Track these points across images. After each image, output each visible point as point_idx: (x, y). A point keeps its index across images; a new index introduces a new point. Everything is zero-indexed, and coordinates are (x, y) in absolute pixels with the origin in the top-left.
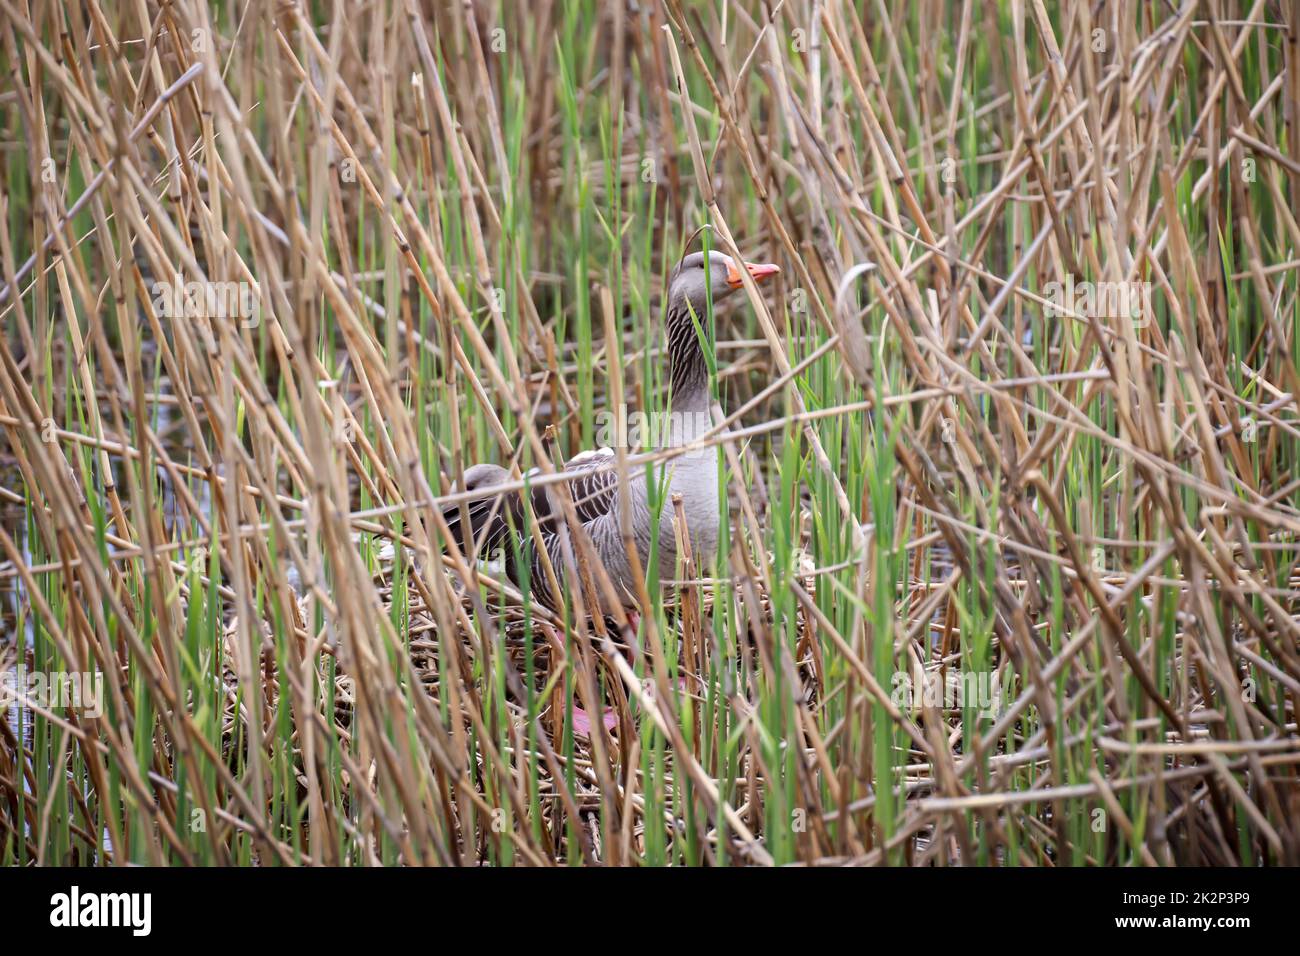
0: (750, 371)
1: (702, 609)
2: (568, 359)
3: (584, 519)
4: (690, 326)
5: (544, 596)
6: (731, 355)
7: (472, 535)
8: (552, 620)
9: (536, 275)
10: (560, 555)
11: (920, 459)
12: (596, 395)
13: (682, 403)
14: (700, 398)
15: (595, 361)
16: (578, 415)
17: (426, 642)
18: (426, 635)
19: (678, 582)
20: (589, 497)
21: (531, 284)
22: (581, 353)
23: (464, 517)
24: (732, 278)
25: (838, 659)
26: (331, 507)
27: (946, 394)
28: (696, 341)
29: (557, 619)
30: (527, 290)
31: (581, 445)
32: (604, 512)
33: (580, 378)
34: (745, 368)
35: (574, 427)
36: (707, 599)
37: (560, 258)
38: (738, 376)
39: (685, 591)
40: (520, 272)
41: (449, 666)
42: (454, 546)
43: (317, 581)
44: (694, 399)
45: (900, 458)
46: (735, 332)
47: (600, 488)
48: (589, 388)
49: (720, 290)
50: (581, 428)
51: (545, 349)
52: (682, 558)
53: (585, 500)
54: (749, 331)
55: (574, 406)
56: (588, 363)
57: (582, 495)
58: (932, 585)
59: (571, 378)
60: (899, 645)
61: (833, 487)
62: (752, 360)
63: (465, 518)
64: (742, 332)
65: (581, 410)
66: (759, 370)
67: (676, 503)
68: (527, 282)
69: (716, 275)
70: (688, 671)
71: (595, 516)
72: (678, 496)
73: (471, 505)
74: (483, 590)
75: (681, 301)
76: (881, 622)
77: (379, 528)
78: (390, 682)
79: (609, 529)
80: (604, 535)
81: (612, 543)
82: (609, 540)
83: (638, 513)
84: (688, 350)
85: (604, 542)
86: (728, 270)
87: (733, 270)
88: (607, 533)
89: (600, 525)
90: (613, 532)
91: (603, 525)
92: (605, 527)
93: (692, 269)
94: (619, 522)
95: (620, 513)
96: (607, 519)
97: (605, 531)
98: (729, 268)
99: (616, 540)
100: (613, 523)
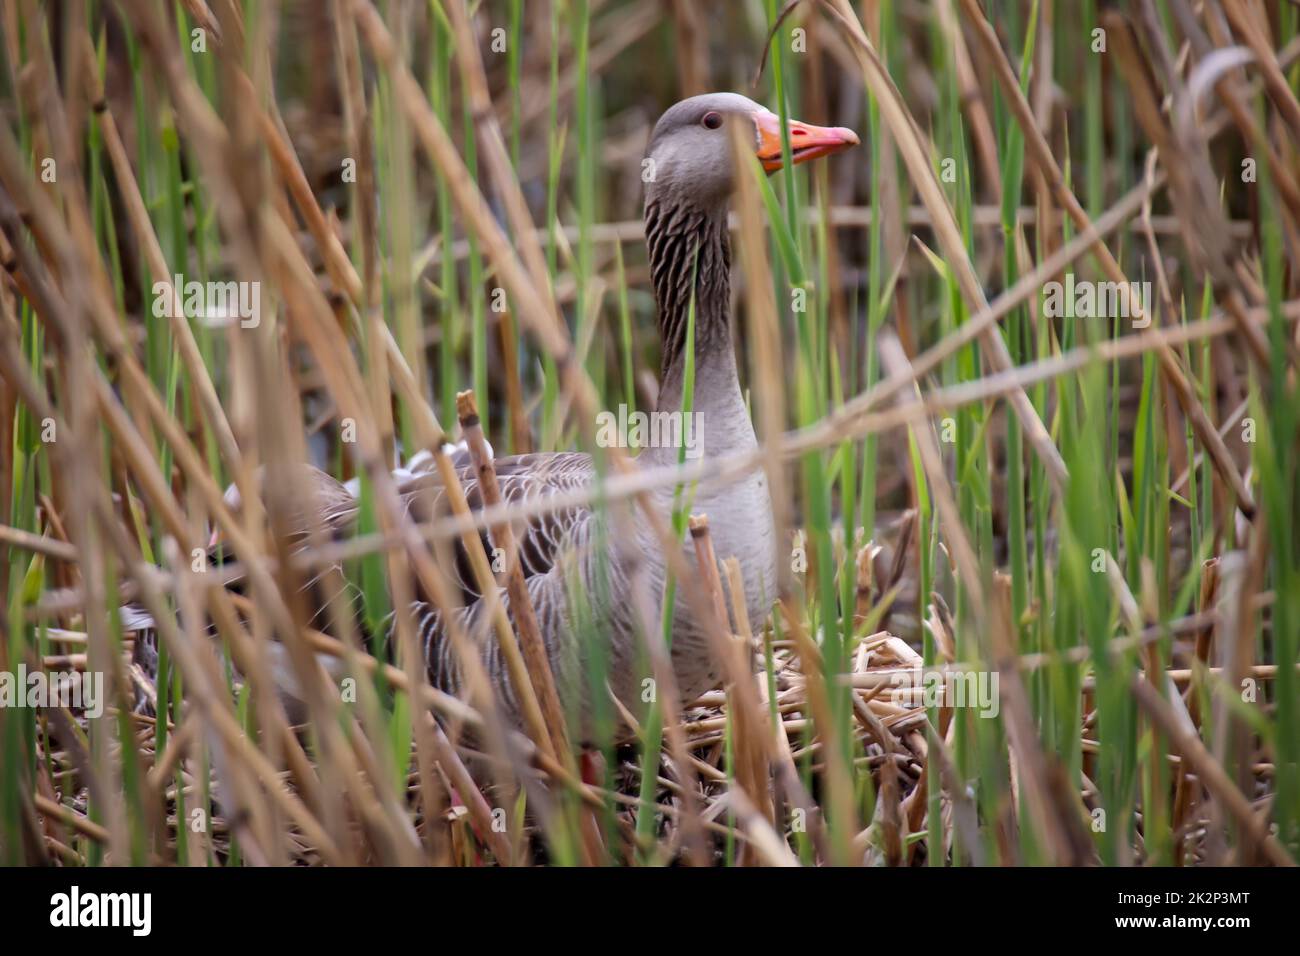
24: (765, 149)
32: (543, 569)
67: (698, 532)
72: (701, 520)
75: (666, 188)
79: (552, 601)
80: (542, 610)
81: (556, 626)
82: (551, 621)
83: (609, 578)
84: (682, 283)
85: (542, 624)
86: (759, 134)
87: (770, 134)
88: (548, 607)
89: (536, 592)
90: (560, 606)
91: (540, 591)
92: (544, 596)
93: (687, 127)
94: (571, 589)
95: (572, 572)
96: (550, 581)
97: (543, 604)
98: (762, 130)
99: (564, 622)
100: (559, 590)
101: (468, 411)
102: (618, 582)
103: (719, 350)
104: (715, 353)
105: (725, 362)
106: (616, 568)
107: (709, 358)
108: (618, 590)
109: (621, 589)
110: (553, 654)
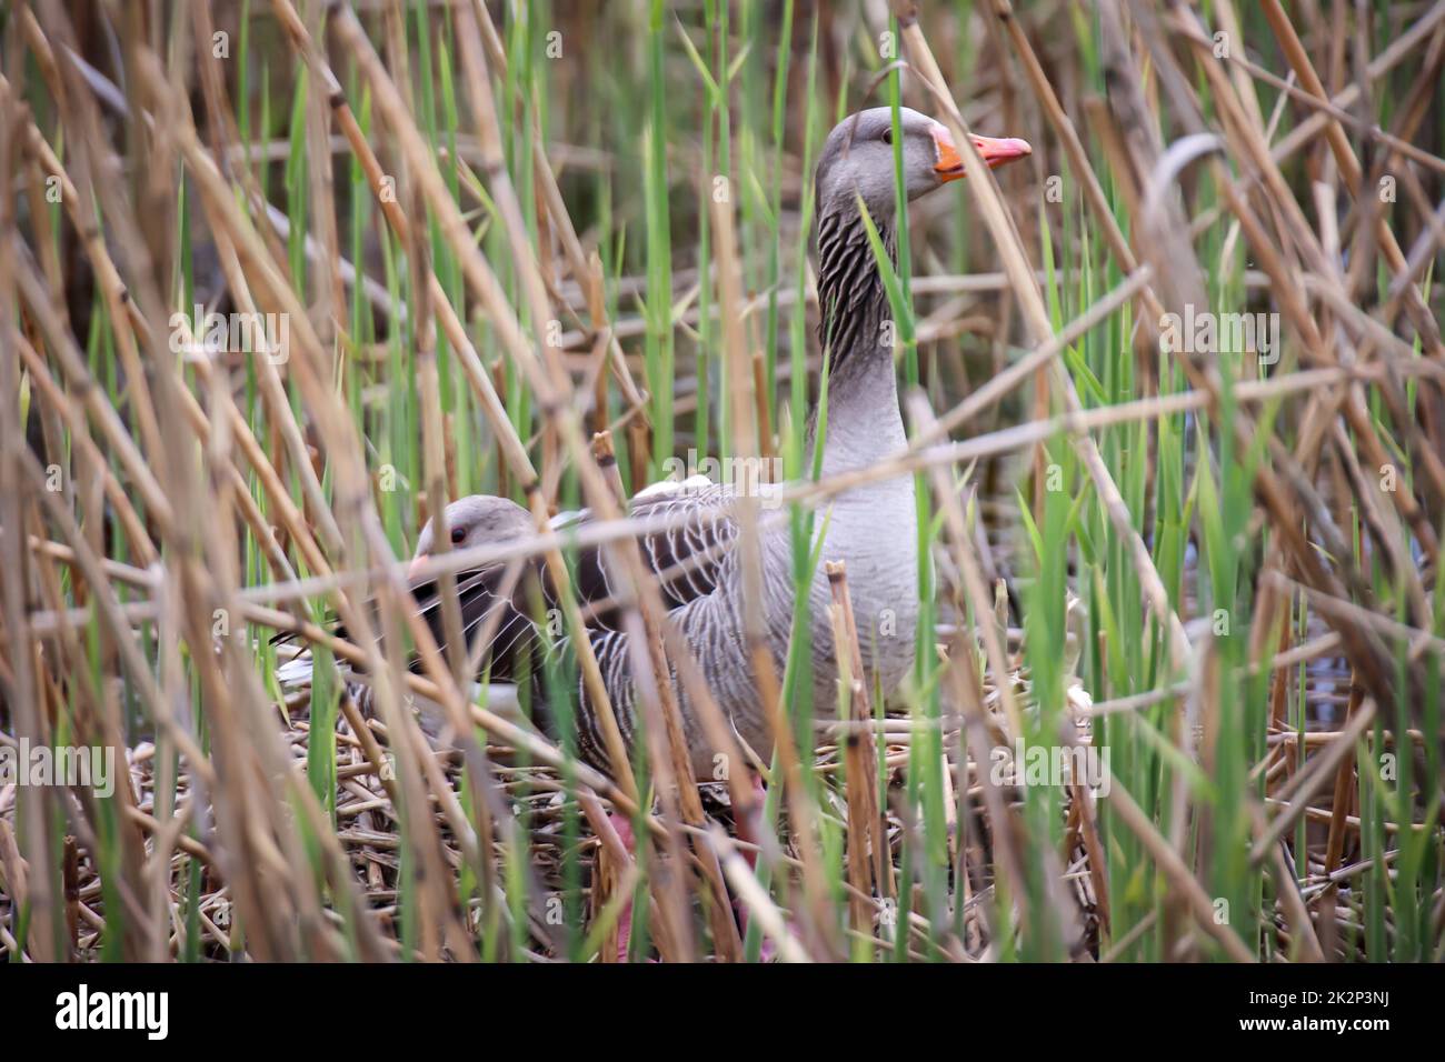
0: (960, 335)
1: (883, 776)
2: (626, 306)
3: (672, 604)
4: (863, 247)
5: (590, 747)
6: (926, 304)
7: (461, 632)
8: (604, 794)
9: (565, 155)
10: (626, 671)
11: (1300, 500)
12: (679, 374)
13: (846, 388)
14: (880, 376)
15: (679, 312)
16: (645, 413)
17: (365, 833)
18: (364, 820)
19: (841, 726)
20: (682, 567)
21: (558, 169)
22: (651, 298)
23: (447, 599)
24: (944, 162)
25: (1140, 871)
26: (202, 578)
27: (1350, 379)
28: (875, 273)
29: (617, 793)
30: (550, 175)
31: (651, 470)
32: (707, 590)
33: (651, 345)
34: (952, 329)
35: (639, 435)
36: (892, 758)
37: (605, 119)
38: (941, 343)
39: (853, 741)
40: (540, 146)
41: (420, 875)
42: (431, 654)
43: (178, 718)
44: (869, 379)
45: (1262, 498)
46: (933, 262)
47: (700, 547)
48: (667, 361)
49: (919, 183)
50: (650, 436)
51: (586, 288)
52: (848, 680)
53: (673, 572)
54: (958, 258)
55: (639, 399)
56: (666, 317)
57: (666, 561)
58: (1309, 736)
59: (630, 344)
60: (1258, 849)
61: (1129, 552)
62: (964, 315)
63: (449, 600)
64: (943, 259)
65: (651, 403)
66: (977, 333)
67: (835, 579)
68: (551, 162)
69: (914, 156)
70: (858, 892)
71: (690, 596)
72: (838, 565)
73: (461, 578)
74: (480, 737)
75: (847, 201)
76: (1228, 805)
77: (286, 620)
78: (309, 906)
79: (717, 621)
80: (707, 631)
81: (722, 646)
82: (718, 641)
83: (771, 591)
84: (856, 291)
85: (708, 644)
86: (937, 147)
87: (947, 147)
88: (713, 629)
89: (700, 614)
90: (725, 625)
91: (705, 613)
92: (708, 618)
93: (868, 143)
94: (736, 607)
95: (736, 591)
96: (713, 602)
97: (708, 625)
98: (939, 143)
99: (730, 641)
100: (724, 609)
101: (605, 451)
102: (782, 594)
103: (882, 359)
104: (879, 362)
105: (887, 371)
106: (779, 581)
107: (872, 366)
108: (782, 603)
109: (785, 602)
110: (721, 673)
